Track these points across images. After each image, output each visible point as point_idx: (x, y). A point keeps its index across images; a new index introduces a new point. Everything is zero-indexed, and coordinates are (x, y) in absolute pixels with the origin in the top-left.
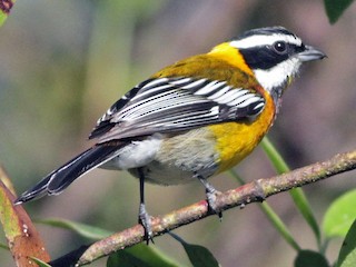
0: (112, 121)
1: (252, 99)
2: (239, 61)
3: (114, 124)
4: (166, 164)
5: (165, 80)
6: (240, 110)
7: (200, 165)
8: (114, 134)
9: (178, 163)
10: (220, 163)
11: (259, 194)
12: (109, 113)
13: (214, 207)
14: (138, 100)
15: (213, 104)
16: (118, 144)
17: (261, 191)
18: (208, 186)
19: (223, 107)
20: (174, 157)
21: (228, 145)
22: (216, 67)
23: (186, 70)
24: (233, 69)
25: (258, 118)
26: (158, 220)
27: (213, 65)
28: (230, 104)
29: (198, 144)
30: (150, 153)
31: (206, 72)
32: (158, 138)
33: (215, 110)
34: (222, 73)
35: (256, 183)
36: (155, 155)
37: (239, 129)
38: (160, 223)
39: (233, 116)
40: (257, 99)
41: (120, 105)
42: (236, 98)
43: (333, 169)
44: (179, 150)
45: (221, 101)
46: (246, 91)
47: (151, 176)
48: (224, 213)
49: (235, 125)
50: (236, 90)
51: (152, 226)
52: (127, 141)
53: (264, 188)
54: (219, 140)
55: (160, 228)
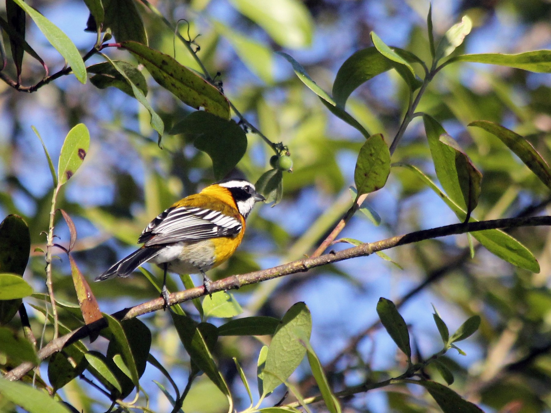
0: (153, 232)
1: (235, 223)
2: (228, 199)
3: (154, 235)
4: (184, 261)
5: (183, 208)
6: (229, 230)
7: (204, 263)
8: (155, 240)
9: (191, 262)
10: (215, 263)
11: (237, 284)
12: (151, 227)
13: (209, 290)
14: (169, 220)
15: (214, 225)
16: (158, 247)
17: (238, 282)
18: (205, 277)
19: (220, 227)
20: (190, 257)
21: (221, 252)
22: (214, 202)
23: (196, 202)
24: (224, 203)
25: (237, 236)
26: (173, 296)
27: (212, 201)
28: (223, 226)
29: (204, 250)
30: (176, 254)
31: (209, 204)
32: (181, 245)
33: (215, 229)
34: (218, 206)
35: (235, 277)
36: (178, 255)
37: (228, 242)
38: (174, 298)
39: (225, 233)
40: (238, 224)
41: (157, 222)
42: (228, 222)
43: (283, 272)
44: (193, 253)
45: (219, 224)
46: (232, 218)
47: (172, 267)
48: (213, 294)
49: (225, 239)
50: (227, 217)
51: (170, 299)
52: (163, 245)
53: (240, 281)
54: (216, 248)
55: (174, 301)
